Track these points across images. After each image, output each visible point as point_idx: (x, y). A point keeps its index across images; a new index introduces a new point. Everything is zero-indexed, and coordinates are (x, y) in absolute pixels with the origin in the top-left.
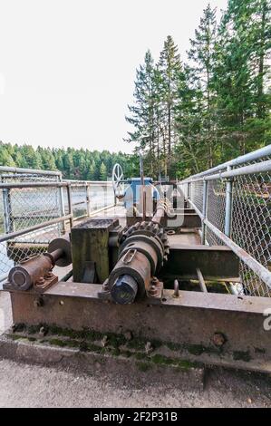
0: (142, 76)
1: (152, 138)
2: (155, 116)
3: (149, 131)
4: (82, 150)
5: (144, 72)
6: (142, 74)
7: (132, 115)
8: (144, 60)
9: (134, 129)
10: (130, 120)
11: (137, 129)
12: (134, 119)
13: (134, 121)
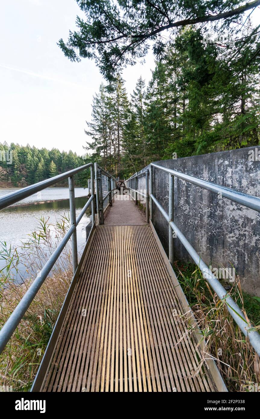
0: (98, 102)
1: (105, 147)
2: (108, 130)
3: (103, 142)
4: (28, 147)
5: (99, 98)
6: (97, 100)
7: (90, 129)
8: (99, 90)
9: (92, 141)
10: (88, 133)
11: (94, 141)
12: (92, 132)
13: (91, 134)
